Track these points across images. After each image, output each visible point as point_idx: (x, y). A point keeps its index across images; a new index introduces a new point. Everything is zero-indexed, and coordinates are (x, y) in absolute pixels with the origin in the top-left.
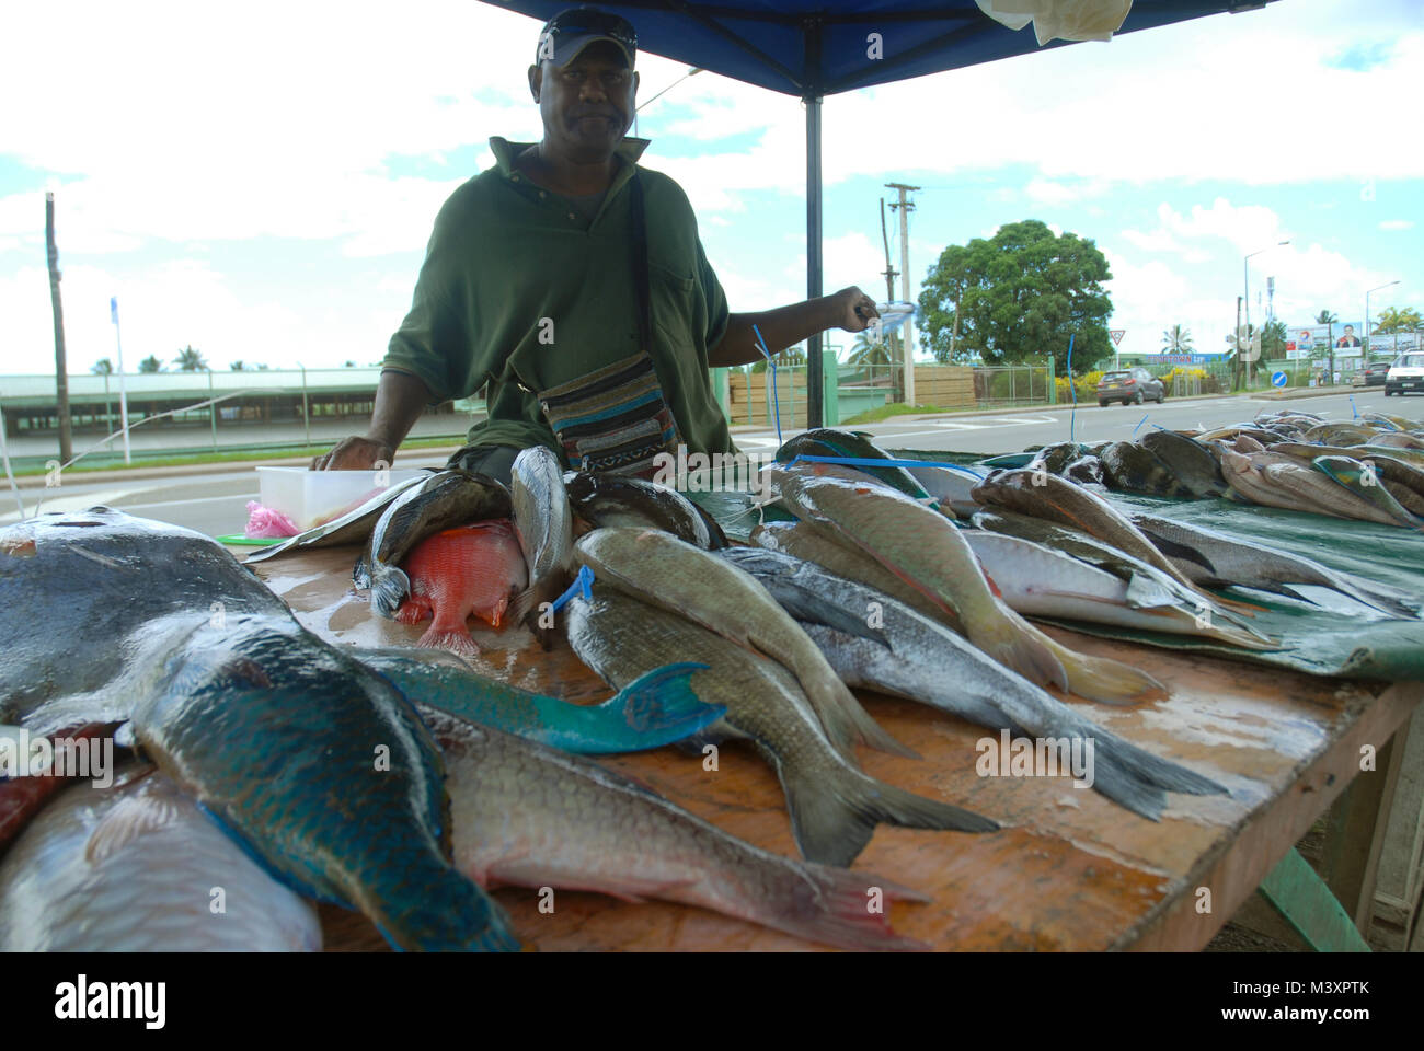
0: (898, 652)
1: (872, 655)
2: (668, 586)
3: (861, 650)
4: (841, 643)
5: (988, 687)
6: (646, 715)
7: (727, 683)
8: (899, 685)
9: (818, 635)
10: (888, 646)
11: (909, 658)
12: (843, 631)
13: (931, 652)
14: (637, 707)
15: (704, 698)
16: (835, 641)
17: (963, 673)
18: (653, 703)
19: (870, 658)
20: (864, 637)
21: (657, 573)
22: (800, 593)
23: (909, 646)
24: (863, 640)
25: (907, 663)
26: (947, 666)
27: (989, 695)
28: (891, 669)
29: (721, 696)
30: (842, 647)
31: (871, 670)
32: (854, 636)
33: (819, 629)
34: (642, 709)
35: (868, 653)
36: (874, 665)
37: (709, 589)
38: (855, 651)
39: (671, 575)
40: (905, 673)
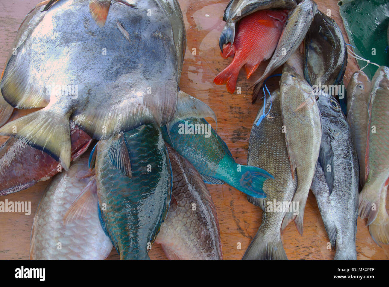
0: (331, 197)
1: (324, 193)
2: (291, 134)
3: (323, 188)
4: (321, 180)
5: (340, 227)
6: (246, 182)
7: (274, 189)
8: (321, 207)
9: (319, 172)
10: (330, 193)
11: (332, 202)
12: (325, 177)
13: (339, 205)
14: (246, 177)
15: (264, 189)
16: (320, 178)
17: (339, 217)
18: (251, 180)
19: (322, 193)
20: (328, 185)
21: (292, 126)
22: (329, 151)
23: (335, 198)
24: (327, 186)
25: (329, 203)
26: (338, 212)
27: (338, 229)
28: (324, 201)
29: (269, 192)
30: (320, 182)
31: (319, 196)
32: (326, 182)
33: (320, 169)
34: (247, 179)
35: (324, 191)
36: (321, 196)
37: (300, 145)
38: (321, 187)
39: (295, 130)
40: (326, 205)
